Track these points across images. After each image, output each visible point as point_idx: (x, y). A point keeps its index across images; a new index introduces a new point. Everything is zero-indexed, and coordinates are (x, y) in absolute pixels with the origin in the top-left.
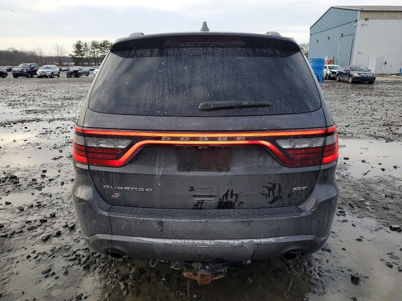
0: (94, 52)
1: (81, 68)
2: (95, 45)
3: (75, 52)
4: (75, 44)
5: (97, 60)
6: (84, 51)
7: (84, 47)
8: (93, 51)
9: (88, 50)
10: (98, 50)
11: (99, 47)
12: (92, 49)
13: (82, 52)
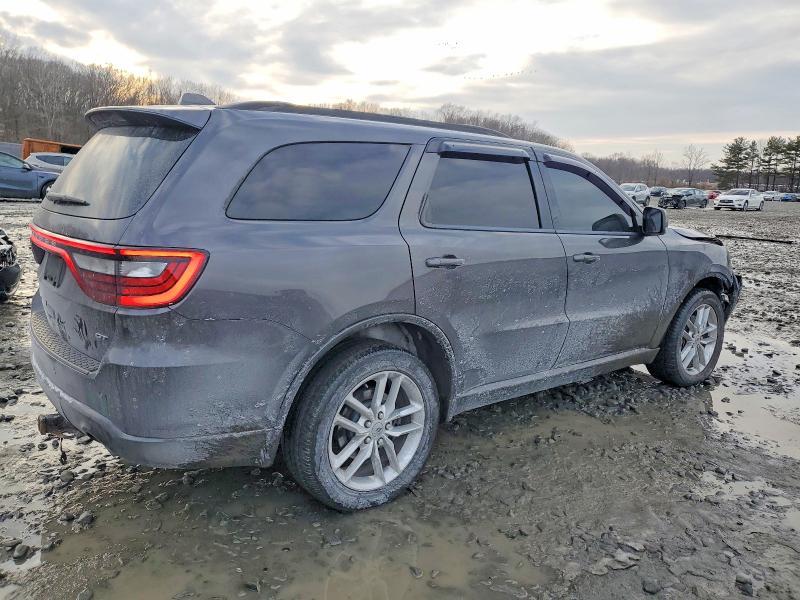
0: (769, 162)
1: (692, 192)
2: (774, 146)
3: (726, 161)
4: (730, 144)
5: (771, 179)
6: (746, 159)
7: (749, 150)
8: (767, 158)
9: (757, 156)
10: (780, 156)
11: (783, 151)
12: (766, 155)
13: (741, 160)
